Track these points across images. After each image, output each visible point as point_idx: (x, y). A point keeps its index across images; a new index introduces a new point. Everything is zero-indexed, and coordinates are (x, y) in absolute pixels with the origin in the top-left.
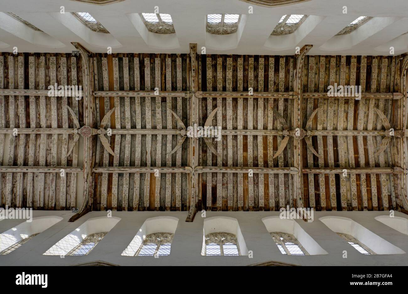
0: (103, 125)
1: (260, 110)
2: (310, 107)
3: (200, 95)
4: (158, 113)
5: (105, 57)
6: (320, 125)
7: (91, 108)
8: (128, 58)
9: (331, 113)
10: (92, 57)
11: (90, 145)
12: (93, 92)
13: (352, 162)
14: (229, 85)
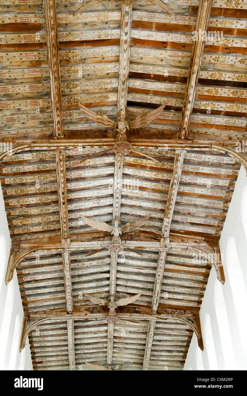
0: (105, 303)
1: (85, 174)
2: (77, 115)
3: (66, 242)
4: (91, 264)
5: (26, 305)
6: (108, 98)
7: (86, 315)
8: (26, 292)
9: (87, 85)
10: (29, 315)
11: (127, 315)
12: (68, 313)
13: (181, 57)
14: (49, 210)
